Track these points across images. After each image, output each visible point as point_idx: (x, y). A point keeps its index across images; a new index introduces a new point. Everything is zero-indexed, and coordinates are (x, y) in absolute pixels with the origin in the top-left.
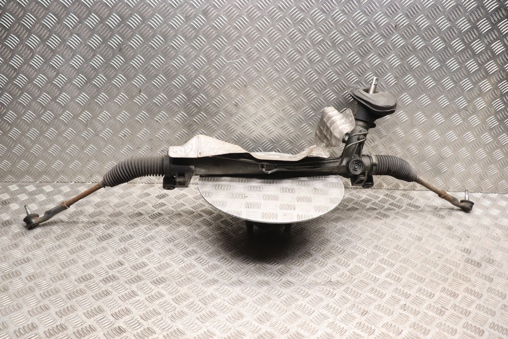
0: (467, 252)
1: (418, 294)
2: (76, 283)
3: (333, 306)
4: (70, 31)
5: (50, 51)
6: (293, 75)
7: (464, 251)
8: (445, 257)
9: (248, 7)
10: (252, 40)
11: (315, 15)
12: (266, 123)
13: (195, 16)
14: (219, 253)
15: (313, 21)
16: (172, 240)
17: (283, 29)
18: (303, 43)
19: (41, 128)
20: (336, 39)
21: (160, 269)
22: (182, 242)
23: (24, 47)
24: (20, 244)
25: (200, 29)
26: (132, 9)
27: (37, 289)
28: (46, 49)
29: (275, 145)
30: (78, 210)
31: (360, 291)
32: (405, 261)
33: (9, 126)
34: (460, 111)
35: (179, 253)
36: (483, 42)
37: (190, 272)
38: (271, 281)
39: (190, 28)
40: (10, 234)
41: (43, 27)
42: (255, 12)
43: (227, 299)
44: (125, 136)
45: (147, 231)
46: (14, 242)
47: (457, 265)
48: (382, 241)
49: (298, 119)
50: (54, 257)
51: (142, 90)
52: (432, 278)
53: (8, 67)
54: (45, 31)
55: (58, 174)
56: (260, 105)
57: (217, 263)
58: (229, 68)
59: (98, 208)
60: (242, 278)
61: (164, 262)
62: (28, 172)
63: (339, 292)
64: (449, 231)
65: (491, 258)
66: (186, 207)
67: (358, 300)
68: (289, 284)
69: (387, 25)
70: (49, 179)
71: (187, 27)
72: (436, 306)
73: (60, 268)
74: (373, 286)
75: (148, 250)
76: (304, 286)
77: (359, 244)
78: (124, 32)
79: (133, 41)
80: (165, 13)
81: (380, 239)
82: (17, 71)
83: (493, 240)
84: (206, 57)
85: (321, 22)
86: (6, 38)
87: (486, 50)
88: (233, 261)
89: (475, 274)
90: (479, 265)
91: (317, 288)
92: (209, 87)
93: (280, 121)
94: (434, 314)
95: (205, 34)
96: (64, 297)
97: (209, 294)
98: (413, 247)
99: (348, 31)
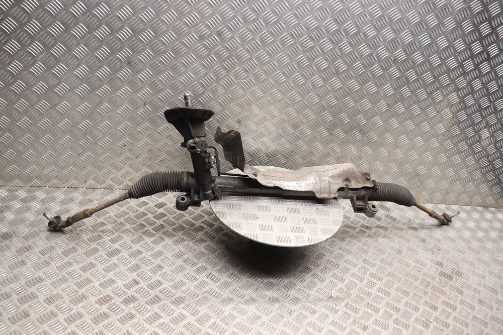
0: (440, 265)
1: (406, 308)
2: (97, 306)
3: (338, 322)
4: (77, 41)
5: (53, 60)
6: (296, 97)
7: (437, 264)
8: (423, 271)
9: (262, 32)
10: (262, 63)
11: (324, 44)
12: (265, 139)
13: (209, 36)
14: (227, 269)
15: (322, 49)
16: (181, 255)
17: (293, 55)
18: (310, 69)
20: (340, 68)
21: (176, 287)
22: (190, 258)
23: (25, 54)
24: (27, 260)
25: (213, 49)
26: (146, 24)
27: (59, 313)
28: (49, 57)
29: (271, 159)
31: (358, 307)
32: (391, 275)
34: (438, 136)
35: (190, 270)
36: (466, 79)
37: (205, 290)
38: (280, 298)
39: (203, 47)
41: (48, 35)
42: (268, 37)
43: (245, 318)
44: (125, 145)
45: (154, 246)
46: (20, 259)
47: (434, 279)
48: (369, 254)
49: (295, 137)
50: (66, 275)
51: (147, 102)
52: (415, 292)
53: (6, 73)
54: (51, 39)
56: (261, 122)
57: (227, 279)
58: (236, 87)
60: (254, 296)
61: (178, 280)
63: (341, 307)
64: (423, 244)
65: (459, 271)
66: (186, 218)
67: (357, 315)
68: (296, 300)
69: (387, 58)
71: (199, 46)
72: (422, 319)
73: (76, 288)
74: (368, 301)
75: (160, 267)
76: (309, 302)
77: (350, 257)
78: (134, 46)
79: (143, 55)
80: (179, 31)
81: (367, 253)
82: (15, 77)
83: (459, 253)
84: (216, 76)
85: (329, 52)
86: (6, 43)
87: (467, 86)
88: (242, 277)
89: (448, 287)
90: (450, 278)
91: (321, 304)
92: (214, 103)
93: (278, 138)
94: (421, 327)
95: (217, 54)
96: (90, 322)
97: (228, 313)
98: (396, 260)
99: (352, 61)
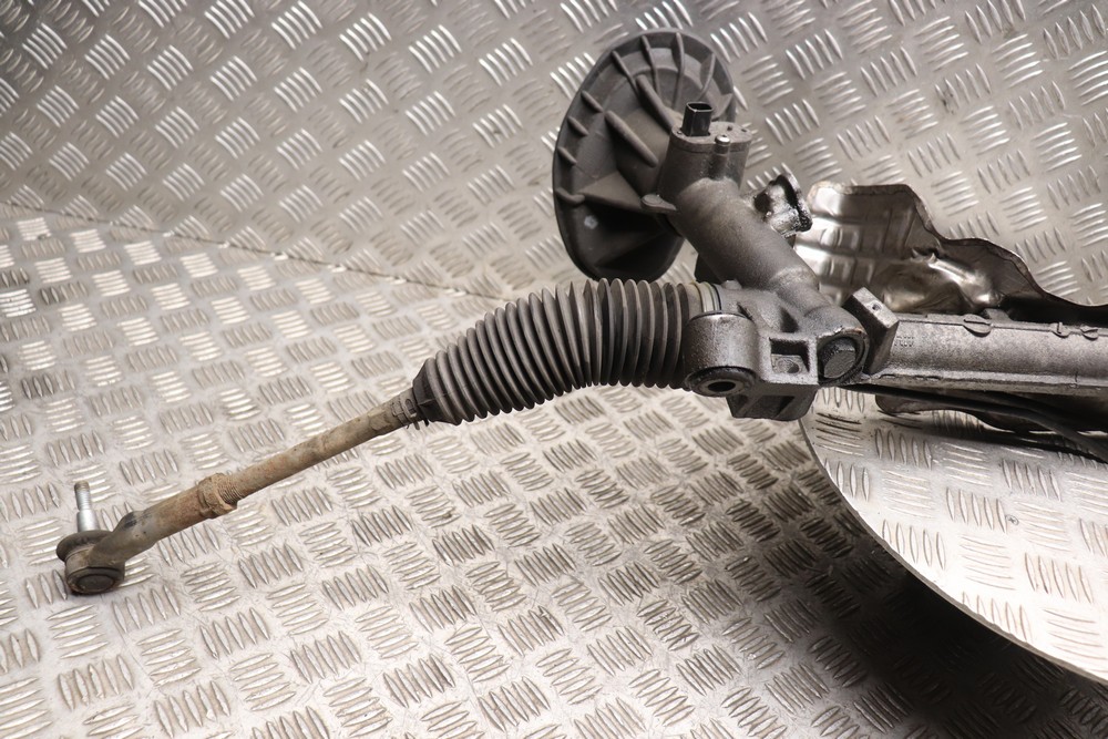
19: (201, 50)
30: (291, 375)
33: (88, 24)
40: (41, 438)
55: (236, 221)
59: (359, 379)
62: (139, 196)
70: (205, 231)
